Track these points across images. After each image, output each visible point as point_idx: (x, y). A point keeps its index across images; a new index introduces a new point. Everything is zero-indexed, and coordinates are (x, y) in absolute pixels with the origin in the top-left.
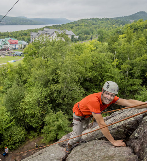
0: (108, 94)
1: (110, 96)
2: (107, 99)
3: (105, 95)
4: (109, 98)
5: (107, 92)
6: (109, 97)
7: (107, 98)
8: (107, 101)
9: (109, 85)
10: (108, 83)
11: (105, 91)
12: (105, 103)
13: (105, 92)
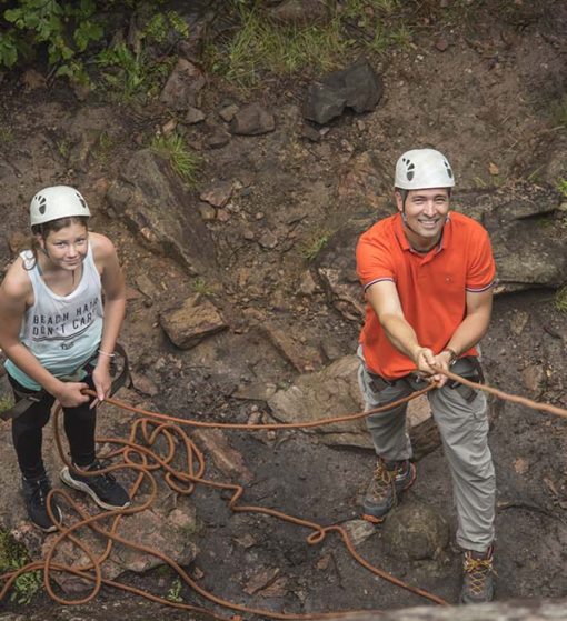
0: (423, 199)
1: (430, 203)
2: (424, 218)
3: (415, 208)
4: (431, 213)
5: (414, 194)
6: (430, 208)
7: (426, 215)
8: (430, 224)
9: (412, 166)
10: (409, 161)
11: (408, 191)
12: (425, 233)
13: (410, 196)
